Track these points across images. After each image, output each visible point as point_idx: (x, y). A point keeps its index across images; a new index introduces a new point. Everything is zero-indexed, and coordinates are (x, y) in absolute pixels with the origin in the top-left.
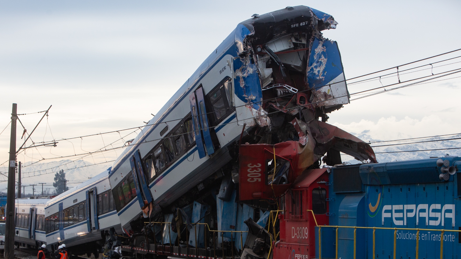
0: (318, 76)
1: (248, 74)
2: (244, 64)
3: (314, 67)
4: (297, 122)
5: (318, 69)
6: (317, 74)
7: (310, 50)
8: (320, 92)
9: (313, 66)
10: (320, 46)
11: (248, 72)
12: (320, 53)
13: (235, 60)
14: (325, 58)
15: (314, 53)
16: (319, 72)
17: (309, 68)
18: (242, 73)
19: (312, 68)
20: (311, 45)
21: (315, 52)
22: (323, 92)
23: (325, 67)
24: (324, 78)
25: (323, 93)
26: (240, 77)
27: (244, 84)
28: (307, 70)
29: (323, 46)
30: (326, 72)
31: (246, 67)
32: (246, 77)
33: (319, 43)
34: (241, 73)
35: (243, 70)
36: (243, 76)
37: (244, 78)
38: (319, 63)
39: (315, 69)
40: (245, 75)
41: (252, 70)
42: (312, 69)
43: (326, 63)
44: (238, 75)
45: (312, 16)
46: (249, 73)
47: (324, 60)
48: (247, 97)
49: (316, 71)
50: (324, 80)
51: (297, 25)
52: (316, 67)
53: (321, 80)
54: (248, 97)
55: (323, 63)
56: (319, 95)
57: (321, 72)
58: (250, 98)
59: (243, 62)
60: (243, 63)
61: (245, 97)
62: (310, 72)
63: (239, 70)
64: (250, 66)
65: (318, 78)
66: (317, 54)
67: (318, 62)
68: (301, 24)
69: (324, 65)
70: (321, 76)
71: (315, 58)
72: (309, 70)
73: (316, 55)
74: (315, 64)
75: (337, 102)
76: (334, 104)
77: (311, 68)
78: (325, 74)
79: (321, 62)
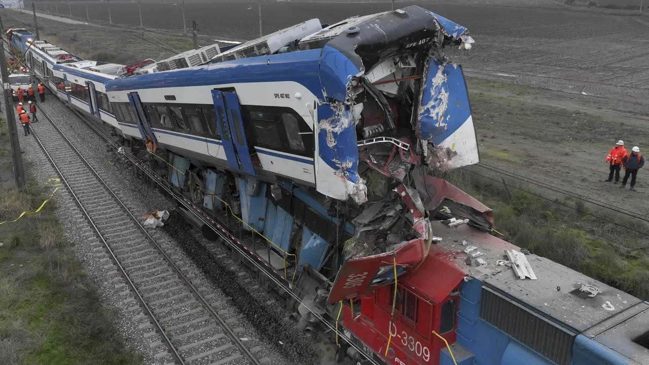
0: (437, 121)
1: (341, 129)
2: (337, 114)
3: (431, 107)
4: (406, 192)
5: (437, 110)
6: (436, 118)
7: (425, 79)
8: (441, 149)
9: (429, 106)
10: (439, 74)
11: (341, 126)
12: (440, 85)
13: (320, 105)
14: (446, 92)
15: (430, 85)
16: (437, 114)
17: (422, 108)
18: (332, 126)
19: (428, 109)
20: (426, 72)
21: (433, 84)
22: (446, 147)
23: (447, 107)
24: (446, 125)
25: (445, 150)
26: (328, 131)
27: (335, 143)
28: (419, 110)
29: (443, 73)
30: (449, 116)
31: (339, 118)
32: (339, 133)
33: (439, 69)
34: (330, 125)
35: (334, 123)
36: (334, 131)
37: (335, 134)
38: (438, 101)
39: (432, 111)
40: (338, 130)
41: (347, 120)
42: (428, 111)
43: (448, 100)
44: (323, 127)
45: (437, 30)
46: (343, 127)
47: (444, 96)
48: (339, 164)
49: (434, 114)
50: (446, 128)
51: (414, 44)
52: (434, 107)
53: (442, 128)
54: (342, 164)
55: (444, 101)
56: (441, 153)
57: (440, 114)
58: (344, 165)
59: (334, 110)
60: (335, 112)
61: (336, 163)
62: (423, 114)
63: (328, 120)
64: (344, 115)
65: (437, 125)
66: (435, 86)
67: (436, 99)
68: (420, 43)
69: (444, 104)
70: (442, 123)
71: (433, 93)
72: (422, 111)
73: (434, 89)
74: (432, 103)
75: (464, 163)
76: (461, 165)
77: (426, 108)
78: (447, 119)
79: (440, 99)
